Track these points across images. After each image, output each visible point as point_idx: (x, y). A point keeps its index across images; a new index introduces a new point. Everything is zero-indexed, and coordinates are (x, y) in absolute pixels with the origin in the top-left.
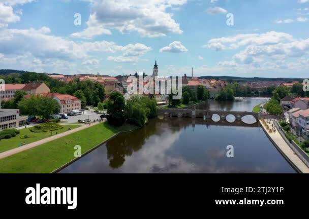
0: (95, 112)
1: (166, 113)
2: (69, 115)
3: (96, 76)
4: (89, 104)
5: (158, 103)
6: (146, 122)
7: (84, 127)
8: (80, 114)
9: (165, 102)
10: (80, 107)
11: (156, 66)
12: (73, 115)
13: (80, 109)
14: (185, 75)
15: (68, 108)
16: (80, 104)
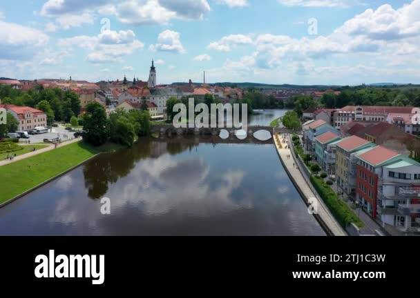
0: (66, 129)
1: (162, 130)
2: (30, 133)
3: (68, 82)
4: (58, 119)
5: (153, 117)
6: (135, 141)
7: (52, 147)
8: (45, 132)
9: (162, 116)
10: (45, 122)
11: (153, 69)
12: (36, 134)
13: (46, 125)
14: (190, 80)
15: (29, 124)
16: (46, 119)
